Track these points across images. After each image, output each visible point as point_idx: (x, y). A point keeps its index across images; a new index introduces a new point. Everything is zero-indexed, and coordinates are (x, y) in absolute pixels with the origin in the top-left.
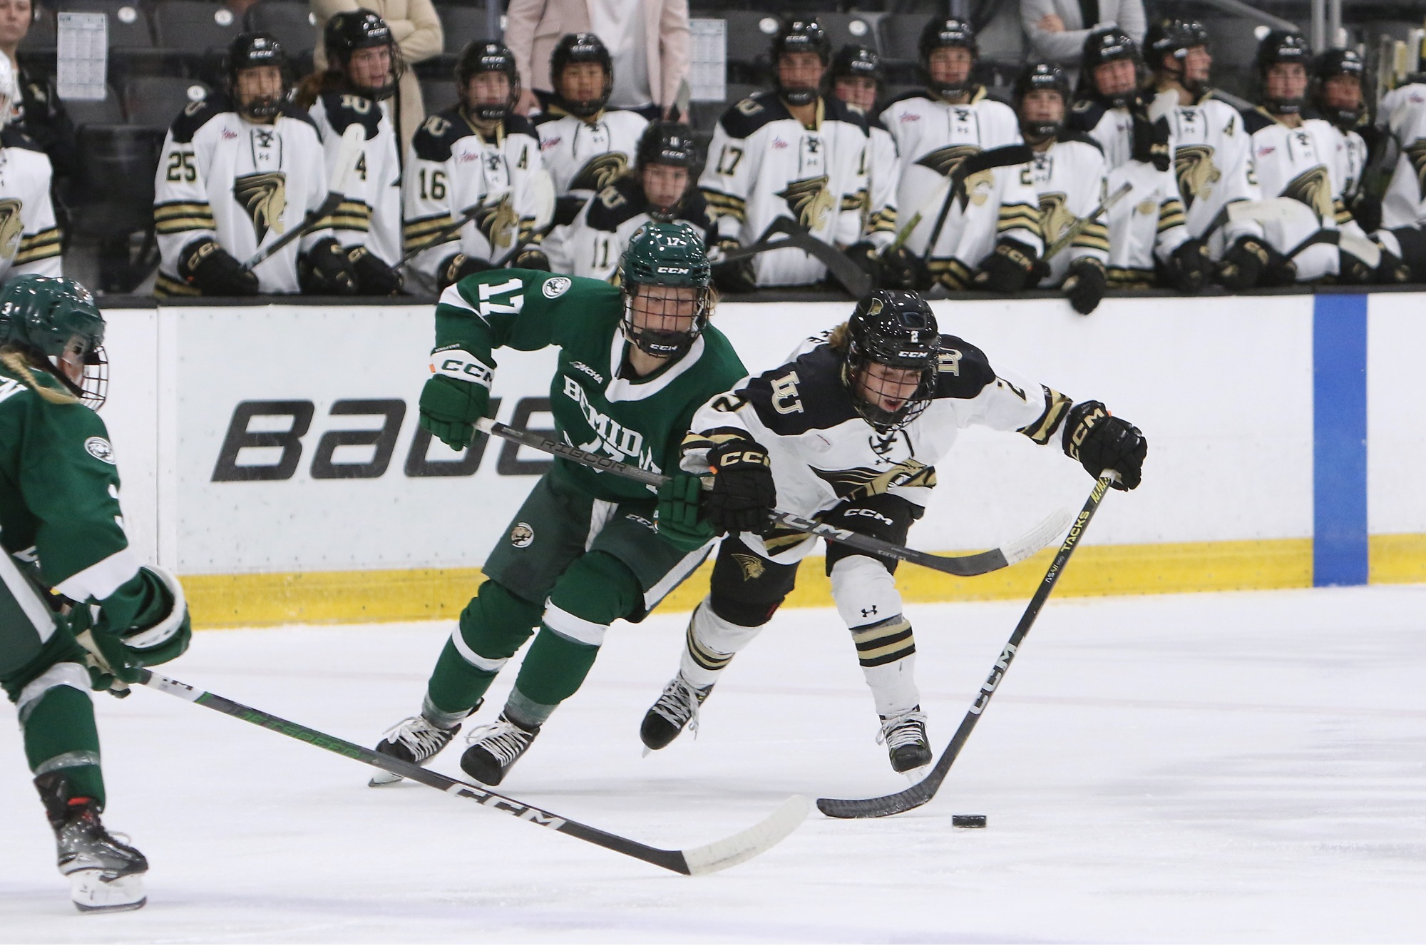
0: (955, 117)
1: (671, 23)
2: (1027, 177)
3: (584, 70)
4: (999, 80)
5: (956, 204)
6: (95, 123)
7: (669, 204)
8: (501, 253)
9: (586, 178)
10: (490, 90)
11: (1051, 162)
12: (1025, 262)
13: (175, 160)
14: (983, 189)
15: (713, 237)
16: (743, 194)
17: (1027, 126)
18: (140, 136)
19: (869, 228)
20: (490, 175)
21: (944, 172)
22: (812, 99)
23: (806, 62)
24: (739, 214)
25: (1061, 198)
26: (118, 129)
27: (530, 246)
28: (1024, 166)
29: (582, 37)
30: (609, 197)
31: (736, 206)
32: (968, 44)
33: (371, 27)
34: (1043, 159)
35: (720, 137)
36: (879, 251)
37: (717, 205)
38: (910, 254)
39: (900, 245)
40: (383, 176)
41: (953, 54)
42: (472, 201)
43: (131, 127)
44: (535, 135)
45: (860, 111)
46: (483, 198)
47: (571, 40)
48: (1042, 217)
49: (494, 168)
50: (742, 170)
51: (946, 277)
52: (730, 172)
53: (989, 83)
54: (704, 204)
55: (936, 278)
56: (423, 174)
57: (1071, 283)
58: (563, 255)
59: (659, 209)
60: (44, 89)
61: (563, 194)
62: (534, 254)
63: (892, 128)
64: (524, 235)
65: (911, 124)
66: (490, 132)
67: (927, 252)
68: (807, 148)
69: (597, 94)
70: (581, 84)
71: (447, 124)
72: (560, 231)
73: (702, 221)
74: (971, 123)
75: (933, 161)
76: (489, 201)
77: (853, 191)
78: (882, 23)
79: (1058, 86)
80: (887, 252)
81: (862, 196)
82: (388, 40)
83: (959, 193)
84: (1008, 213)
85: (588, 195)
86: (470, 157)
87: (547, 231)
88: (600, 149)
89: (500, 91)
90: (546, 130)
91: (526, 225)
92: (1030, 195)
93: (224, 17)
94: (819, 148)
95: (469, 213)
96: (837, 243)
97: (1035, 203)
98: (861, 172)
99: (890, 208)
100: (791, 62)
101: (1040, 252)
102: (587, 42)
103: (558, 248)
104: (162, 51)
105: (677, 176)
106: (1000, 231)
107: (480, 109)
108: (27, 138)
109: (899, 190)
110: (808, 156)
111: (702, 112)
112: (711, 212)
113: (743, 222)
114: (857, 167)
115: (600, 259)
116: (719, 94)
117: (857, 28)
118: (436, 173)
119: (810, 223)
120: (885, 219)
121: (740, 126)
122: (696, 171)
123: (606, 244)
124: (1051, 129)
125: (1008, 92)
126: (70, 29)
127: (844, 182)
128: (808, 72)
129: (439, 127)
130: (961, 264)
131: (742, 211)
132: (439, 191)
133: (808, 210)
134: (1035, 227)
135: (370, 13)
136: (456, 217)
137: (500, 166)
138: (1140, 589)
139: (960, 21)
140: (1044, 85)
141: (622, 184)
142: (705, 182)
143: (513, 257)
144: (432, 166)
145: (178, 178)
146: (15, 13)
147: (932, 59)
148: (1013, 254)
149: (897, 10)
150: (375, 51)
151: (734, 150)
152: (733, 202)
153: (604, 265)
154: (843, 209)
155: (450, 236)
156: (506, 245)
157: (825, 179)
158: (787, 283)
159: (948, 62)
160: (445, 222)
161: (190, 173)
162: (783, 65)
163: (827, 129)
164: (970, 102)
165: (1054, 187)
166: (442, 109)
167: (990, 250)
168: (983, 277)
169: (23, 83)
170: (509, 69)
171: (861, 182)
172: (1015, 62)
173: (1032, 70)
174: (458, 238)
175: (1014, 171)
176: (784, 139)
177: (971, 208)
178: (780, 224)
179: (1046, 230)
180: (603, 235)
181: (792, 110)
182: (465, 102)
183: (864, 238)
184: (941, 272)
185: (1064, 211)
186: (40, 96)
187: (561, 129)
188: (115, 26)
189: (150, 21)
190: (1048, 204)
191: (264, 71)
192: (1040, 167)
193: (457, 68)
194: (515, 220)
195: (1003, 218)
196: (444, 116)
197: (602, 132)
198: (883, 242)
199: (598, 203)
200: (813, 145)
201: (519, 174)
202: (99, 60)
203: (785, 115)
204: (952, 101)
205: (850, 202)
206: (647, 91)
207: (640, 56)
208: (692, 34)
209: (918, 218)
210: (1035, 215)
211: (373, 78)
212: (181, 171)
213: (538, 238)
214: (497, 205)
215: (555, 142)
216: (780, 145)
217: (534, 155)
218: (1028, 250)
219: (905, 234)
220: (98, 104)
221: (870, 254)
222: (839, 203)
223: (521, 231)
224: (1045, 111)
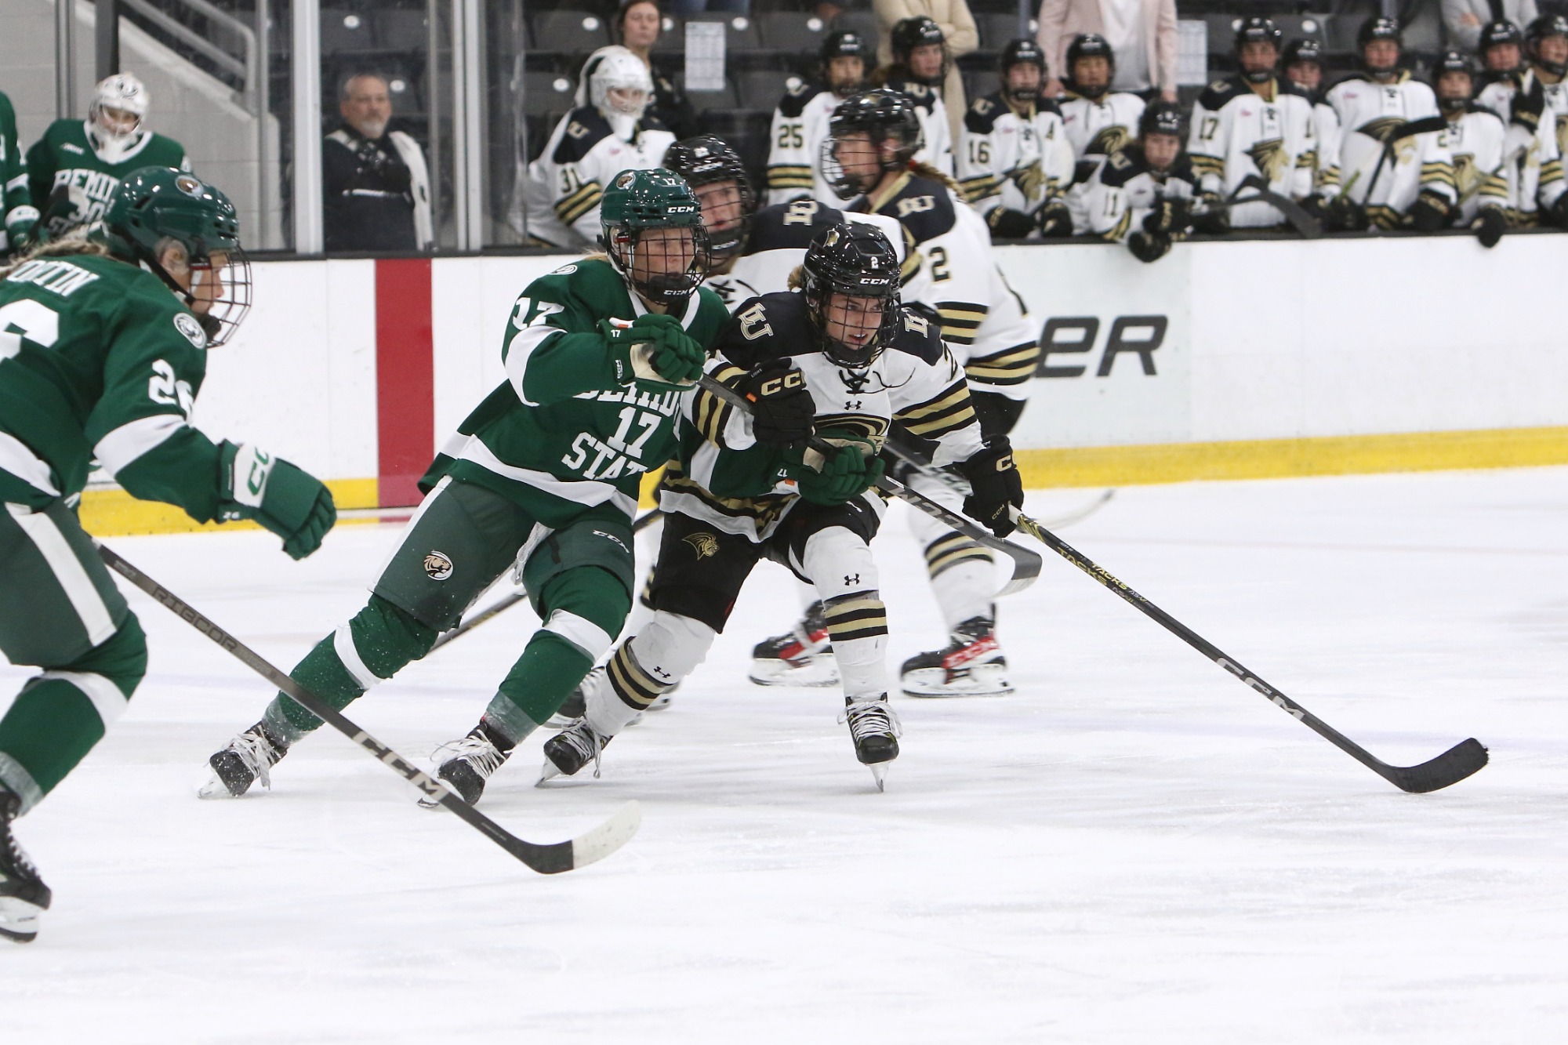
0: (1385, 95)
1: (1165, 24)
2: (1443, 141)
3: (1093, 62)
4: (1420, 65)
5: (1387, 163)
6: (716, 108)
7: (1166, 164)
8: (1033, 205)
9: (1097, 145)
10: (1024, 77)
11: (1462, 129)
12: (1442, 207)
13: (784, 132)
14: (1408, 151)
15: (1198, 190)
16: (1220, 154)
17: (1443, 102)
18: (752, 118)
19: (1319, 182)
20: (1024, 144)
21: (1377, 137)
22: (1267, 80)
23: (1264, 50)
24: (1218, 171)
25: (1470, 157)
26: (735, 112)
27: (1055, 200)
28: (1440, 132)
29: (1091, 36)
30: (1118, 161)
31: (1217, 165)
32: (1395, 37)
33: (928, 29)
34: (1456, 127)
35: (1199, 112)
36: (1328, 200)
37: (1201, 165)
38: (1351, 203)
39: (1344, 195)
40: (938, 146)
41: (1383, 45)
42: (1009, 165)
43: (747, 110)
44: (1059, 113)
45: (1305, 87)
46: (1018, 162)
47: (1081, 38)
48: (1455, 172)
49: (1027, 138)
50: (1219, 135)
51: (1380, 220)
52: (1210, 137)
53: (1412, 67)
54: (1189, 165)
55: (1372, 221)
56: (971, 145)
57: (1478, 224)
58: (1081, 206)
59: (1157, 168)
60: (670, 82)
61: (1080, 159)
62: (1058, 206)
63: (1335, 104)
64: (1050, 192)
65: (1351, 101)
66: (1024, 111)
67: (1366, 200)
68: (1266, 116)
69: (1103, 81)
70: (1091, 73)
71: (990, 105)
72: (1078, 188)
73: (1188, 177)
74: (1398, 99)
75: (1370, 130)
76: (1022, 164)
77: (1302, 151)
78: (1329, 22)
79: (1467, 69)
80: (1335, 202)
81: (1310, 156)
82: (940, 40)
83: (1389, 154)
84: (1428, 170)
85: (1100, 159)
86: (1008, 131)
87: (1068, 188)
88: (1107, 123)
89: (1032, 78)
90: (1066, 108)
91: (1052, 183)
92: (1446, 156)
93: (815, 24)
94: (1276, 116)
95: (1008, 174)
96: (1293, 195)
97: (1449, 160)
98: (1308, 136)
99: (1334, 167)
100: (1252, 51)
101: (1453, 199)
102: (1094, 40)
103: (1076, 200)
104: (768, 51)
105: (1171, 142)
106: (1422, 183)
107: (1017, 92)
108: (656, 121)
109: (1341, 152)
110: (1268, 122)
111: (1187, 94)
112: (1196, 171)
113: (1222, 177)
114: (1304, 131)
115: (1110, 209)
116: (1201, 80)
117: (1309, 26)
118: (983, 143)
119: (1271, 175)
120: (1330, 175)
121: (1213, 101)
122: (1184, 140)
123: (1115, 198)
124: (1461, 103)
125: (1427, 74)
126: (697, 35)
127: (1296, 145)
128: (1265, 57)
129: (984, 107)
130: (1392, 210)
131: (1221, 169)
132: (983, 157)
133: (1269, 166)
134: (1450, 180)
135: (926, 19)
136: (997, 177)
137: (1033, 137)
138: (1533, 462)
139: (1389, 20)
140: (1455, 69)
141: (1129, 150)
142: (1193, 147)
143: (1042, 208)
144: (978, 138)
145: (786, 146)
146: (646, 23)
147: (1368, 49)
148: (1432, 202)
149: (1340, 12)
150: (931, 48)
151: (1211, 120)
152: (1214, 162)
153: (1113, 214)
154: (1298, 166)
155: (993, 191)
156: (1036, 198)
157: (1281, 141)
158: (1255, 224)
159: (1380, 51)
160: (989, 181)
161: (797, 141)
162: (1246, 52)
163: (1281, 101)
164: (1397, 82)
165: (1464, 149)
166: (987, 92)
167: (1414, 197)
168: (1409, 220)
169: (655, 78)
170: (1039, 61)
171: (1310, 144)
172: (1432, 51)
173: (1445, 56)
174: (998, 194)
175: (1431, 137)
176: (1249, 108)
177: (1399, 166)
178: (1249, 181)
179: (1459, 182)
180: (1113, 190)
181: (1253, 87)
182: (1006, 88)
183: (1315, 190)
184: (1375, 217)
185: (1473, 167)
186: (667, 87)
187: (1078, 108)
188: (731, 33)
189: (758, 28)
190: (1460, 162)
191: (850, 60)
192: (1454, 133)
193: (999, 61)
194: (1043, 179)
195: (1424, 173)
196: (988, 98)
197: (1107, 109)
198: (1330, 193)
199: (1109, 166)
200: (1271, 113)
201: (1048, 144)
202: (718, 59)
203: (1247, 91)
204: (1383, 81)
205: (1301, 161)
206: (1146, 77)
207: (1141, 49)
208: (1179, 33)
209: (1357, 175)
210: (1450, 171)
211: (929, 69)
212: (790, 140)
213: (1061, 193)
214: (1030, 167)
215: (1072, 118)
216: (1246, 114)
217: (1059, 129)
218: (1444, 198)
219: (1347, 187)
220: (717, 94)
221: (1321, 203)
222: (1294, 161)
223: (1049, 188)
224: (1456, 89)
